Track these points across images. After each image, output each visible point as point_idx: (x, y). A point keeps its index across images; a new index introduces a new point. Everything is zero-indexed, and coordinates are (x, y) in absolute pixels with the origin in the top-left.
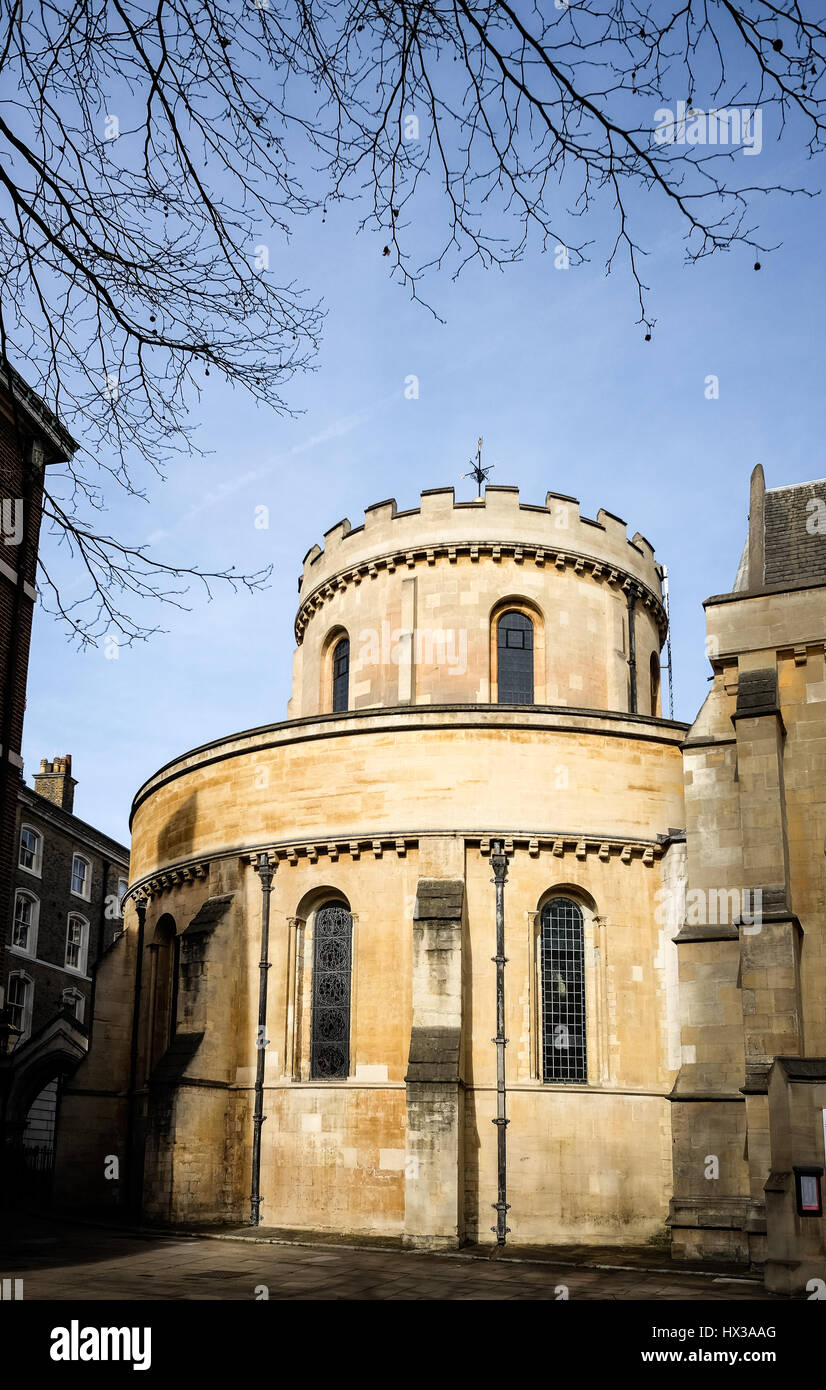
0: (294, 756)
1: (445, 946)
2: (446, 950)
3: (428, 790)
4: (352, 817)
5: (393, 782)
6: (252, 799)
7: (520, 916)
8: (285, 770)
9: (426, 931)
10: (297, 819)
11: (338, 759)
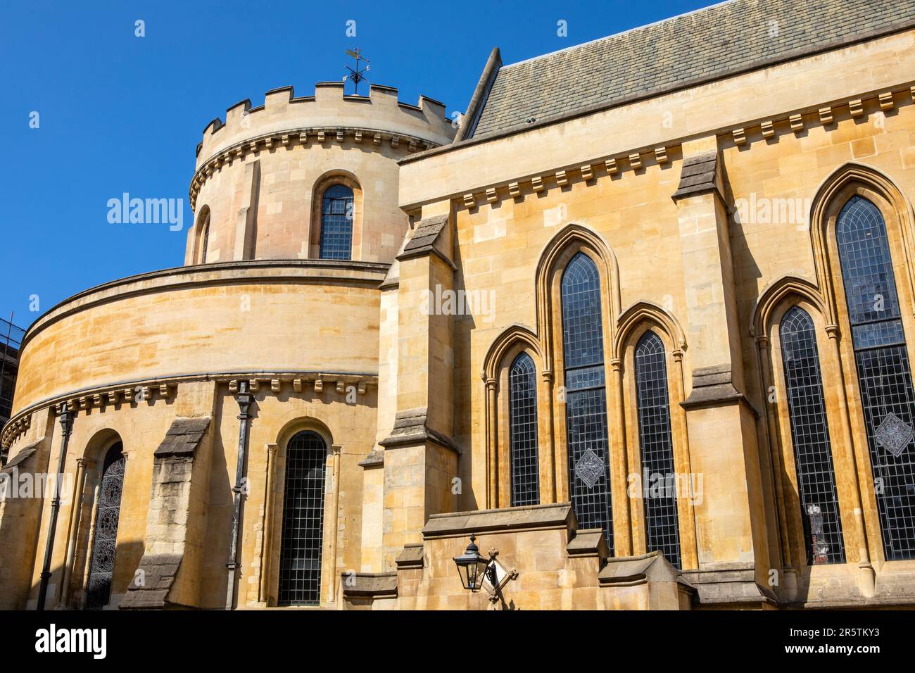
0: (97, 316)
1: (178, 478)
2: (178, 482)
3: (192, 339)
4: (131, 366)
5: (165, 333)
6: (65, 355)
7: (260, 449)
8: (90, 327)
9: (163, 466)
10: (93, 370)
11: (126, 316)
